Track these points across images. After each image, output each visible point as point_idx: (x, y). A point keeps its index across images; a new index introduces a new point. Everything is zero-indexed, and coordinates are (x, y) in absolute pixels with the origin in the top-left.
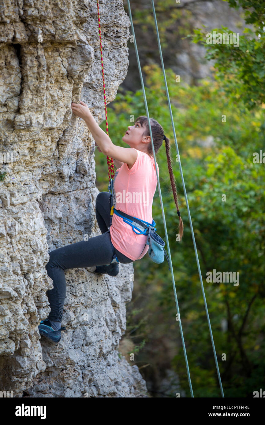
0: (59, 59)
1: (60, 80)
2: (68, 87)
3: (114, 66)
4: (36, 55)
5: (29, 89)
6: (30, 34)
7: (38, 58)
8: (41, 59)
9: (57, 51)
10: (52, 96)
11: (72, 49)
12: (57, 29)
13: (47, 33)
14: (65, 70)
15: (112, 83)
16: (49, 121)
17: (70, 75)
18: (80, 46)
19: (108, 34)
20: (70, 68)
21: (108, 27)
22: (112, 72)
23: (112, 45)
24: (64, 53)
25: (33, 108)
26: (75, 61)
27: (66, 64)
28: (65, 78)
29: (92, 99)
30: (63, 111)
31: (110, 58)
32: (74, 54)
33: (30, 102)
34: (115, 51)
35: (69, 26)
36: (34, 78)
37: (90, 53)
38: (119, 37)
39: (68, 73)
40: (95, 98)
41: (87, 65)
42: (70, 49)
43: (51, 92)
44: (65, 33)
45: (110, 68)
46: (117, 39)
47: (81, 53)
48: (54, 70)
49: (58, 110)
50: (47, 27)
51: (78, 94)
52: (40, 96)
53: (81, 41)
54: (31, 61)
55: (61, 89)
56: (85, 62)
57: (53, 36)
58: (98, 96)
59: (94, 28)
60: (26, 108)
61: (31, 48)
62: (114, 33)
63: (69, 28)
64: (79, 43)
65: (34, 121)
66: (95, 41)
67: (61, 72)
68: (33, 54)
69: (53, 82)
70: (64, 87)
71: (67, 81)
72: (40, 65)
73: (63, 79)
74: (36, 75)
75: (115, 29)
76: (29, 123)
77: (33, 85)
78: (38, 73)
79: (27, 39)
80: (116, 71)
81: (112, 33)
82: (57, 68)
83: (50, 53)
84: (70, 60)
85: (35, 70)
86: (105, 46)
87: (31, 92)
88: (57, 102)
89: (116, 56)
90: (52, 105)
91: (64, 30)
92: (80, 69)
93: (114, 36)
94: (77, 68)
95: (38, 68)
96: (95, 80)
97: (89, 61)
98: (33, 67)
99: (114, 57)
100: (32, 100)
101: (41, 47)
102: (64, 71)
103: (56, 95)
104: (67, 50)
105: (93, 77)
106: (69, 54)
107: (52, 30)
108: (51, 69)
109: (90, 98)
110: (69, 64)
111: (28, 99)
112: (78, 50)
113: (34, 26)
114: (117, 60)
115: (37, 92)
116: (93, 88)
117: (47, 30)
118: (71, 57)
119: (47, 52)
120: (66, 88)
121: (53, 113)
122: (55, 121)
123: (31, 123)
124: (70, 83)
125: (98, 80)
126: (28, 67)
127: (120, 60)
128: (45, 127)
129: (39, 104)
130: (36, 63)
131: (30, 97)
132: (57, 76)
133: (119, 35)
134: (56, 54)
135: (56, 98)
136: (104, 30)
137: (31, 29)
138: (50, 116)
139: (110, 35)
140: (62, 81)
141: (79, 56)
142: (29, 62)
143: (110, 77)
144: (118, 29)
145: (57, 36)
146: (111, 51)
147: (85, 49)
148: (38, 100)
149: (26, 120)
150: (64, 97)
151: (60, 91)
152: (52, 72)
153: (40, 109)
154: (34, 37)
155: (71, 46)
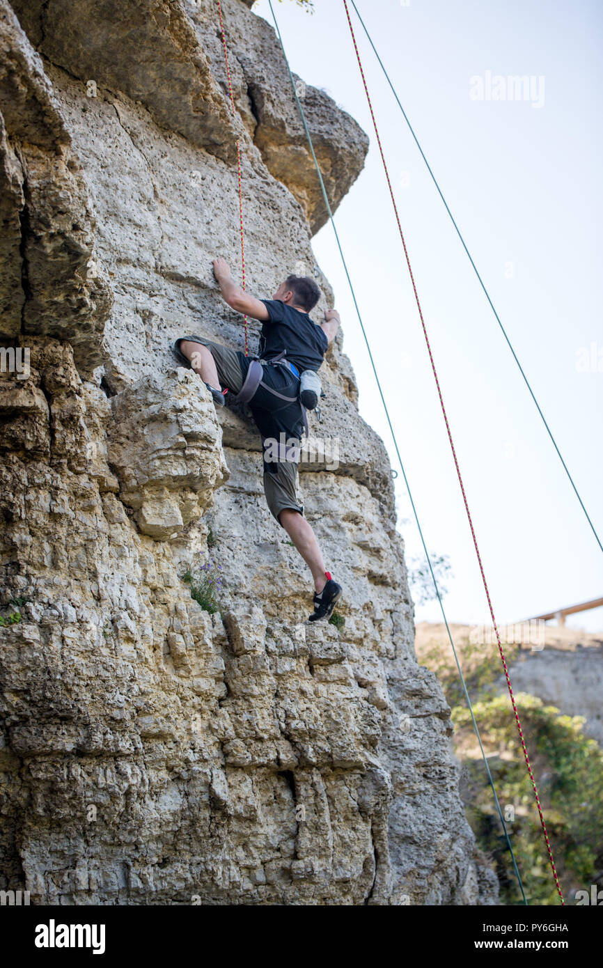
0: (345, 789)
1: (350, 817)
2: (364, 827)
3: (440, 815)
4: (310, 782)
5: (306, 826)
6: (299, 755)
7: (313, 785)
8: (317, 786)
9: (342, 779)
10: (342, 838)
11: (362, 776)
12: (333, 746)
13: (320, 751)
14: (356, 803)
15: (440, 835)
16: (341, 870)
17: (362, 810)
18: (370, 771)
19: (429, 775)
20: (360, 801)
21: (427, 766)
22: (438, 821)
23: (435, 788)
24: (351, 781)
25: (314, 850)
26: (366, 791)
27: (355, 795)
28: (356, 814)
29: (415, 858)
30: (361, 858)
31: (434, 805)
32: (365, 783)
33: (308, 843)
34: (440, 795)
35: (349, 742)
36: (312, 812)
37: (383, 778)
38: (443, 778)
39: (360, 808)
40: (419, 855)
41: (383, 795)
42: (359, 776)
43: (339, 833)
44: (345, 751)
45: (435, 817)
46: (441, 781)
47: (373, 779)
48: (341, 803)
49: (352, 857)
50: (319, 744)
51: (383, 840)
52: (322, 835)
53: (370, 764)
54: (306, 790)
55: (353, 829)
56: (379, 790)
57: (330, 756)
58: (423, 854)
59: (408, 767)
60: (304, 850)
61: (303, 773)
62: (436, 773)
63: (348, 745)
64: (369, 768)
65: (317, 869)
66: (412, 783)
67: (350, 806)
68: (307, 781)
69: (342, 820)
70: (357, 826)
71: (360, 818)
72: (316, 795)
73: (354, 815)
74: (313, 808)
75: (438, 768)
76: (309, 870)
77: (311, 820)
78: (316, 805)
79: (296, 761)
80: (444, 821)
81: (433, 774)
82: (343, 801)
83: (333, 783)
84: (361, 790)
85: (312, 800)
86: (426, 789)
87: (310, 830)
88: (349, 846)
89: (442, 801)
90: (343, 850)
91: (343, 747)
92: (373, 800)
93: (437, 777)
94: (370, 799)
95: (315, 798)
96: (416, 833)
97: (383, 789)
98: (308, 797)
99: (439, 803)
100: (311, 840)
101: (318, 772)
102: (354, 804)
103: (346, 836)
104: (355, 777)
105: (414, 828)
106: (358, 782)
107: (327, 747)
108: (337, 803)
109: (412, 856)
110: (360, 796)
111: (305, 838)
112: (369, 776)
113: (303, 744)
114: (443, 806)
115: (316, 829)
116: (415, 842)
117: (320, 748)
118: (362, 786)
119: (329, 781)
120: (360, 827)
121: (345, 860)
122: (348, 870)
123: (313, 870)
124: (365, 821)
125: (420, 831)
126: (302, 798)
127: (447, 806)
128: (335, 877)
129: (322, 846)
130: (311, 792)
131: (308, 835)
132: (345, 812)
133: (443, 775)
134: (340, 783)
135: (347, 840)
136: (423, 770)
137: (300, 747)
138: (341, 864)
139: (431, 776)
140: (354, 818)
141: (371, 784)
142: (303, 792)
143: (436, 827)
144: (442, 768)
145: (334, 756)
146: (434, 795)
147: (377, 774)
148: (320, 840)
149: (306, 867)
150: (359, 839)
151: (353, 832)
152: (338, 806)
153: (323, 853)
154: (304, 757)
155: (358, 771)
